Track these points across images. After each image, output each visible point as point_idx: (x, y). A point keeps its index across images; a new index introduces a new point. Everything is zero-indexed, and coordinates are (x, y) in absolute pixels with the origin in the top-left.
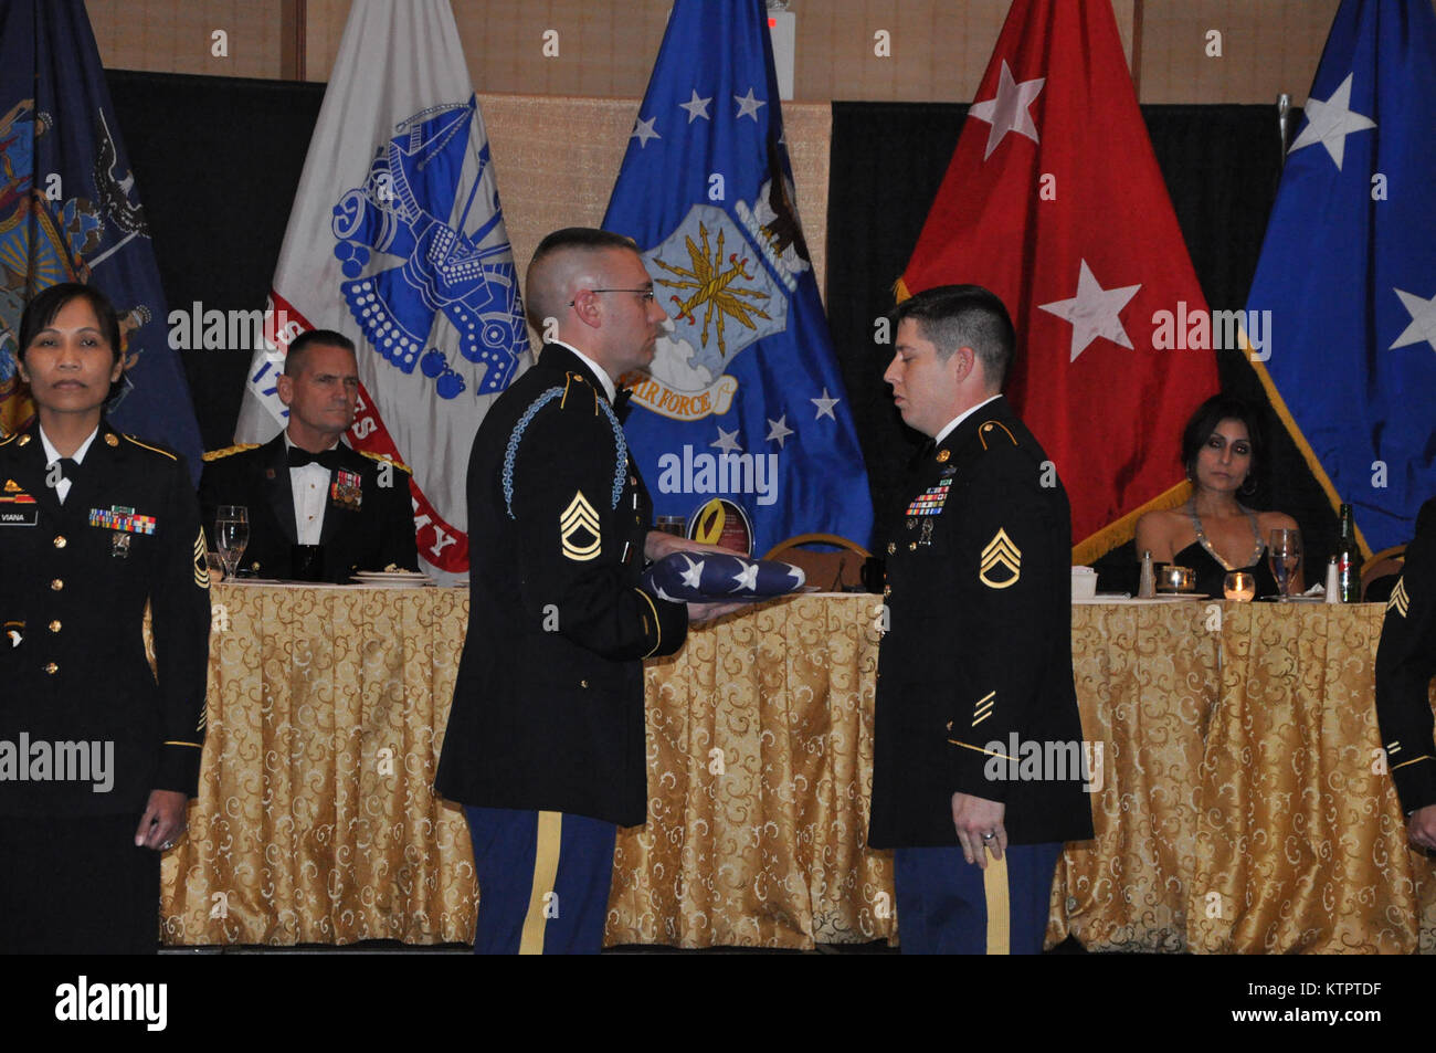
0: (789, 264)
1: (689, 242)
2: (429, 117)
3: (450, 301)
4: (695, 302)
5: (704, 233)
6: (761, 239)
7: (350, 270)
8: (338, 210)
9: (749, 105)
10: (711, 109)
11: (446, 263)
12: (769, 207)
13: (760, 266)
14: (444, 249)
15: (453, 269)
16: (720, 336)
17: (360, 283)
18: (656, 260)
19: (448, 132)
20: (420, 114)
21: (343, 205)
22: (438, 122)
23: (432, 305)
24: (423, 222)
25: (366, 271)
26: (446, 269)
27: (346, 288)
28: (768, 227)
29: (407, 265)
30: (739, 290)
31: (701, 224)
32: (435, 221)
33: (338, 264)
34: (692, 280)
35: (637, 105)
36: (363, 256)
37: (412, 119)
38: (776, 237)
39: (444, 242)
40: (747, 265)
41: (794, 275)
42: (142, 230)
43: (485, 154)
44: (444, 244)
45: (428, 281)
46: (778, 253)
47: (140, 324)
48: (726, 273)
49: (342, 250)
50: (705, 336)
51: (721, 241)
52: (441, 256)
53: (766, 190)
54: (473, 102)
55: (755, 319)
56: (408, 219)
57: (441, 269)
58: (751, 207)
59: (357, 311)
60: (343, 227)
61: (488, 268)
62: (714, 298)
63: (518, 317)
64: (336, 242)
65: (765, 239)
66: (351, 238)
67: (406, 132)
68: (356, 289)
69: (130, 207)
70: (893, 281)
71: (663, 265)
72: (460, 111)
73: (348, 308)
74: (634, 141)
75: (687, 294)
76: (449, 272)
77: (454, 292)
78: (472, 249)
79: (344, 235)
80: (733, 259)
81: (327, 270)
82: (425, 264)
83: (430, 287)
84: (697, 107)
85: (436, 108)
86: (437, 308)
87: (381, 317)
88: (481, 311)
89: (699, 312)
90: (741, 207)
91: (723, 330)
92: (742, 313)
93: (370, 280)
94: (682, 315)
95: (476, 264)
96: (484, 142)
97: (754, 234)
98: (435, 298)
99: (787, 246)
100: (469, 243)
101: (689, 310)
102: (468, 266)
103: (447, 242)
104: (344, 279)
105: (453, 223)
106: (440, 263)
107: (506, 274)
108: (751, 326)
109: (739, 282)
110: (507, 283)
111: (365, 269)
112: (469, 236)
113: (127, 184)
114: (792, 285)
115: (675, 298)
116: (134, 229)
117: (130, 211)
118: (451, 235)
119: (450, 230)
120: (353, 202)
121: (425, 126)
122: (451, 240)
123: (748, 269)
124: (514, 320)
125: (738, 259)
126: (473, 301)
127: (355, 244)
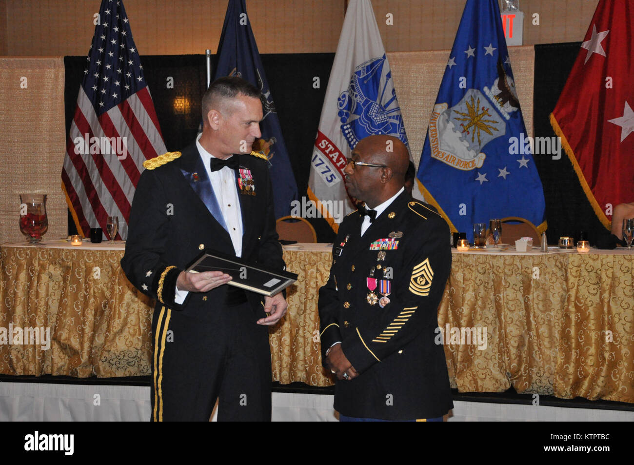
0: (507, 109)
1: (467, 104)
2: (369, 64)
3: (377, 130)
4: (469, 126)
5: (473, 100)
6: (494, 101)
7: (343, 120)
8: (339, 99)
9: (490, 50)
10: (475, 53)
11: (375, 117)
12: (497, 88)
13: (494, 111)
14: (375, 111)
15: (378, 119)
16: (479, 138)
17: (346, 125)
18: (454, 111)
19: (375, 68)
20: (365, 63)
21: (341, 97)
22: (372, 65)
23: (370, 132)
24: (367, 101)
25: (348, 121)
26: (375, 118)
27: (342, 127)
28: (497, 96)
29: (360, 118)
30: (486, 120)
31: (471, 96)
32: (371, 101)
33: (339, 118)
34: (469, 118)
35: (450, 52)
36: (347, 115)
37: (362, 65)
38: (501, 99)
39: (374, 109)
40: (489, 110)
41: (509, 114)
42: (273, 110)
43: (389, 76)
44: (375, 109)
45: (368, 123)
46: (502, 105)
47: (273, 143)
48: (480, 114)
49: (340, 113)
50: (473, 138)
51: (478, 103)
52: (374, 114)
53: (496, 82)
54: (384, 57)
55: (492, 131)
56: (360, 101)
57: (373, 118)
58: (490, 88)
59: (345, 135)
60: (341, 105)
61: (390, 117)
62: (476, 124)
63: (402, 135)
64: (339, 111)
65: (496, 100)
66: (343, 109)
67: (360, 69)
68: (345, 127)
69: (268, 102)
70: (549, 114)
71: (458, 112)
72: (379, 60)
73: (343, 134)
74: (448, 66)
75: (466, 123)
76: (377, 120)
77: (379, 126)
78: (384, 111)
79: (341, 108)
80: (483, 109)
81: (336, 121)
82: (367, 118)
83: (369, 125)
84: (470, 52)
85: (371, 60)
86: (372, 133)
87: (352, 137)
88: (388, 133)
89: (471, 130)
90: (486, 89)
91: (480, 136)
92: (487, 129)
93: (349, 124)
94: (464, 131)
95: (386, 116)
96: (389, 71)
97: (491, 99)
98: (372, 129)
99: (506, 102)
100: (383, 109)
101: (467, 129)
102: (383, 117)
103: (376, 108)
104: (341, 124)
105: (378, 102)
106: (373, 116)
107: (397, 119)
108: (491, 134)
109: (486, 117)
110: (397, 122)
111: (348, 120)
112: (383, 106)
113: (267, 95)
114: (508, 117)
115: (462, 125)
116: (270, 110)
117: (268, 104)
118: (377, 106)
119: (377, 104)
120: (344, 96)
121: (367, 67)
122: (377, 108)
123: (490, 112)
124: (400, 136)
125: (485, 109)
126: (385, 129)
127: (345, 111)
